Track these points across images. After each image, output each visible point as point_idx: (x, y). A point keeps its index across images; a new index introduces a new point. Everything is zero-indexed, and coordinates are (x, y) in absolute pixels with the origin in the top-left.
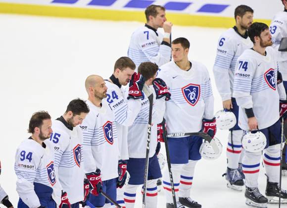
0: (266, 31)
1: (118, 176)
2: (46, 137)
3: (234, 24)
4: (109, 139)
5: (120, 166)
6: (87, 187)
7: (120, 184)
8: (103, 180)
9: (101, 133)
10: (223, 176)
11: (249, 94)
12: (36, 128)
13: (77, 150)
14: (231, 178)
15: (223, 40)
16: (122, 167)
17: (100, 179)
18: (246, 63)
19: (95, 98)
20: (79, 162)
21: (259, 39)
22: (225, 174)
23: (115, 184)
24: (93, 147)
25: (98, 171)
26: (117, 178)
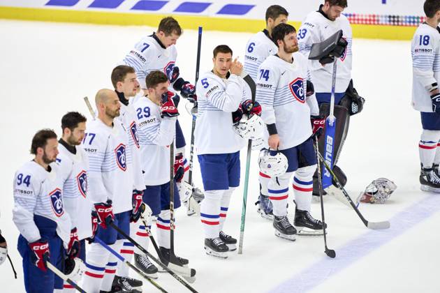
0: (291, 35)
1: (132, 208)
2: (51, 159)
3: (265, 27)
4: (122, 165)
5: (134, 196)
6: (95, 220)
7: (135, 218)
8: (114, 213)
9: (113, 157)
10: (256, 204)
11: (271, 107)
12: (39, 149)
13: (82, 178)
14: (266, 207)
15: (252, 45)
16: (137, 198)
17: (111, 212)
18: (267, 71)
19: (106, 117)
20: (84, 192)
21: (282, 43)
22: (258, 202)
23: (128, 218)
24: (104, 173)
25: (110, 201)
26: (132, 211)
